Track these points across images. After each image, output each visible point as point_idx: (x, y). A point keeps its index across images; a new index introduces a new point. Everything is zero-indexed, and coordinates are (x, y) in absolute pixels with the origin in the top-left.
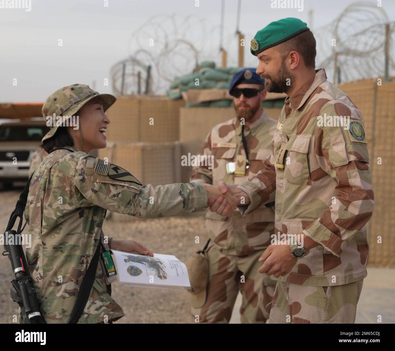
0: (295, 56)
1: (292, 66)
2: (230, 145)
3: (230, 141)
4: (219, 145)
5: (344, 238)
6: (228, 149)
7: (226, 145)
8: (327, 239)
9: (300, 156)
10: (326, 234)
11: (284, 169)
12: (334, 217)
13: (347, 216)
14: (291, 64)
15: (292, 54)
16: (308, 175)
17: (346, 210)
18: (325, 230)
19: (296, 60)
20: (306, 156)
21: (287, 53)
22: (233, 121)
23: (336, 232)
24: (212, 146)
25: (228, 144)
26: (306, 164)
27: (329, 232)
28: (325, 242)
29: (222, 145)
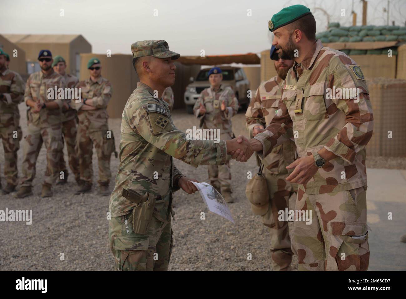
0: (298, 33)
1: (297, 41)
2: (276, 97)
3: (276, 94)
4: (267, 98)
5: (357, 151)
6: (275, 100)
7: (273, 97)
8: (345, 152)
9: (317, 98)
10: (345, 149)
11: (302, 112)
12: (350, 136)
13: (359, 134)
14: (296, 39)
15: (296, 32)
16: (325, 111)
17: (358, 130)
18: (344, 146)
19: (299, 35)
20: (322, 96)
21: (292, 31)
22: (275, 78)
23: (351, 147)
24: (262, 99)
25: (274, 96)
26: (323, 103)
27: (346, 148)
28: (343, 155)
29: (270, 97)
